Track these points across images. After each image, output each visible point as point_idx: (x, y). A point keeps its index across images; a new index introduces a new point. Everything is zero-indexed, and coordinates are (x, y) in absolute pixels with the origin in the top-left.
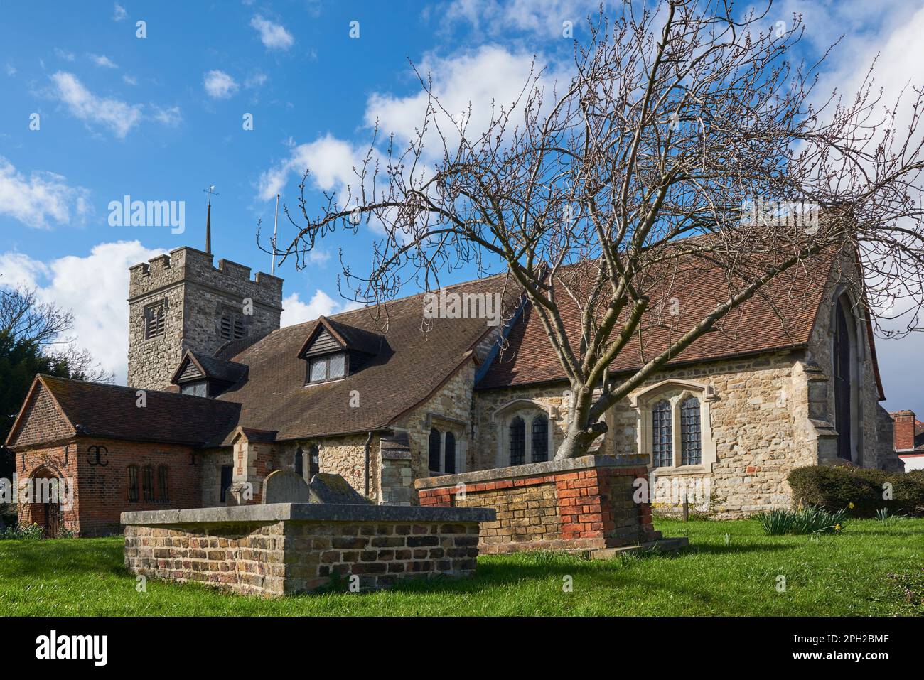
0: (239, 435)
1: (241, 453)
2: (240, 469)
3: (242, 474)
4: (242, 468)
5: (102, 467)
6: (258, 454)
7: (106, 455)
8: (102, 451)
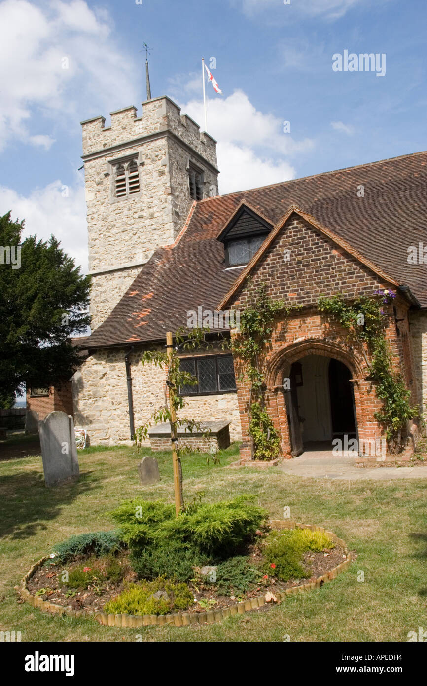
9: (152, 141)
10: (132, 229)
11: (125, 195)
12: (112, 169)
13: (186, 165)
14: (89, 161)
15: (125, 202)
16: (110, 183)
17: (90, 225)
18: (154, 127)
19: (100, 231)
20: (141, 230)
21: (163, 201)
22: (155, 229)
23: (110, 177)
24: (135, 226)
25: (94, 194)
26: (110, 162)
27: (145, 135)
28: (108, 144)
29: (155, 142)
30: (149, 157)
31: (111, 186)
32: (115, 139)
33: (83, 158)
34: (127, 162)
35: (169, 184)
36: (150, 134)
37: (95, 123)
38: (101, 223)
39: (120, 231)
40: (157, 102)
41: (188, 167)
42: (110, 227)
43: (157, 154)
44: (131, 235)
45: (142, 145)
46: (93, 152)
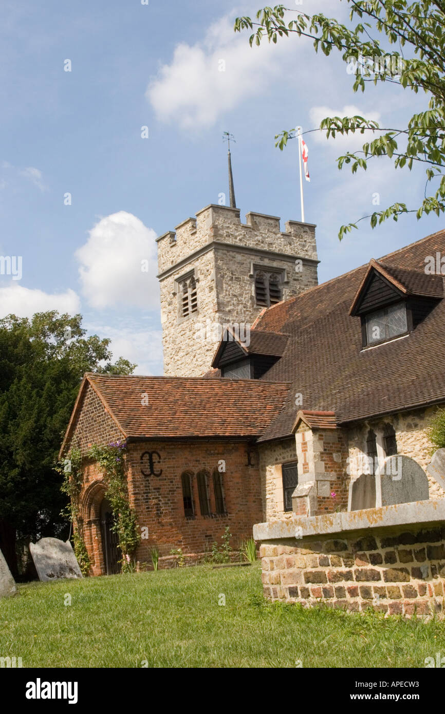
0: (301, 420)
1: (304, 444)
2: (306, 464)
3: (308, 472)
4: (307, 464)
5: (156, 478)
6: (324, 443)
7: (159, 462)
8: (155, 457)
9: (204, 255)
10: (192, 352)
11: (188, 314)
12: (179, 287)
13: (250, 271)
14: (163, 280)
15: (187, 322)
16: (177, 302)
17: (165, 348)
18: (204, 239)
19: (171, 355)
20: (198, 352)
21: (212, 319)
22: (208, 350)
23: (177, 296)
24: (194, 348)
25: (167, 315)
26: (176, 280)
27: (198, 249)
28: (174, 261)
29: (206, 255)
30: (202, 272)
31: (178, 306)
32: (179, 256)
33: (159, 277)
34: (188, 278)
35: (216, 301)
36: (202, 247)
37: (166, 239)
38: (171, 346)
39: (184, 353)
40: (206, 212)
41: (252, 273)
42: (178, 350)
43: (207, 268)
44: (192, 357)
45: (197, 259)
46: (165, 271)
